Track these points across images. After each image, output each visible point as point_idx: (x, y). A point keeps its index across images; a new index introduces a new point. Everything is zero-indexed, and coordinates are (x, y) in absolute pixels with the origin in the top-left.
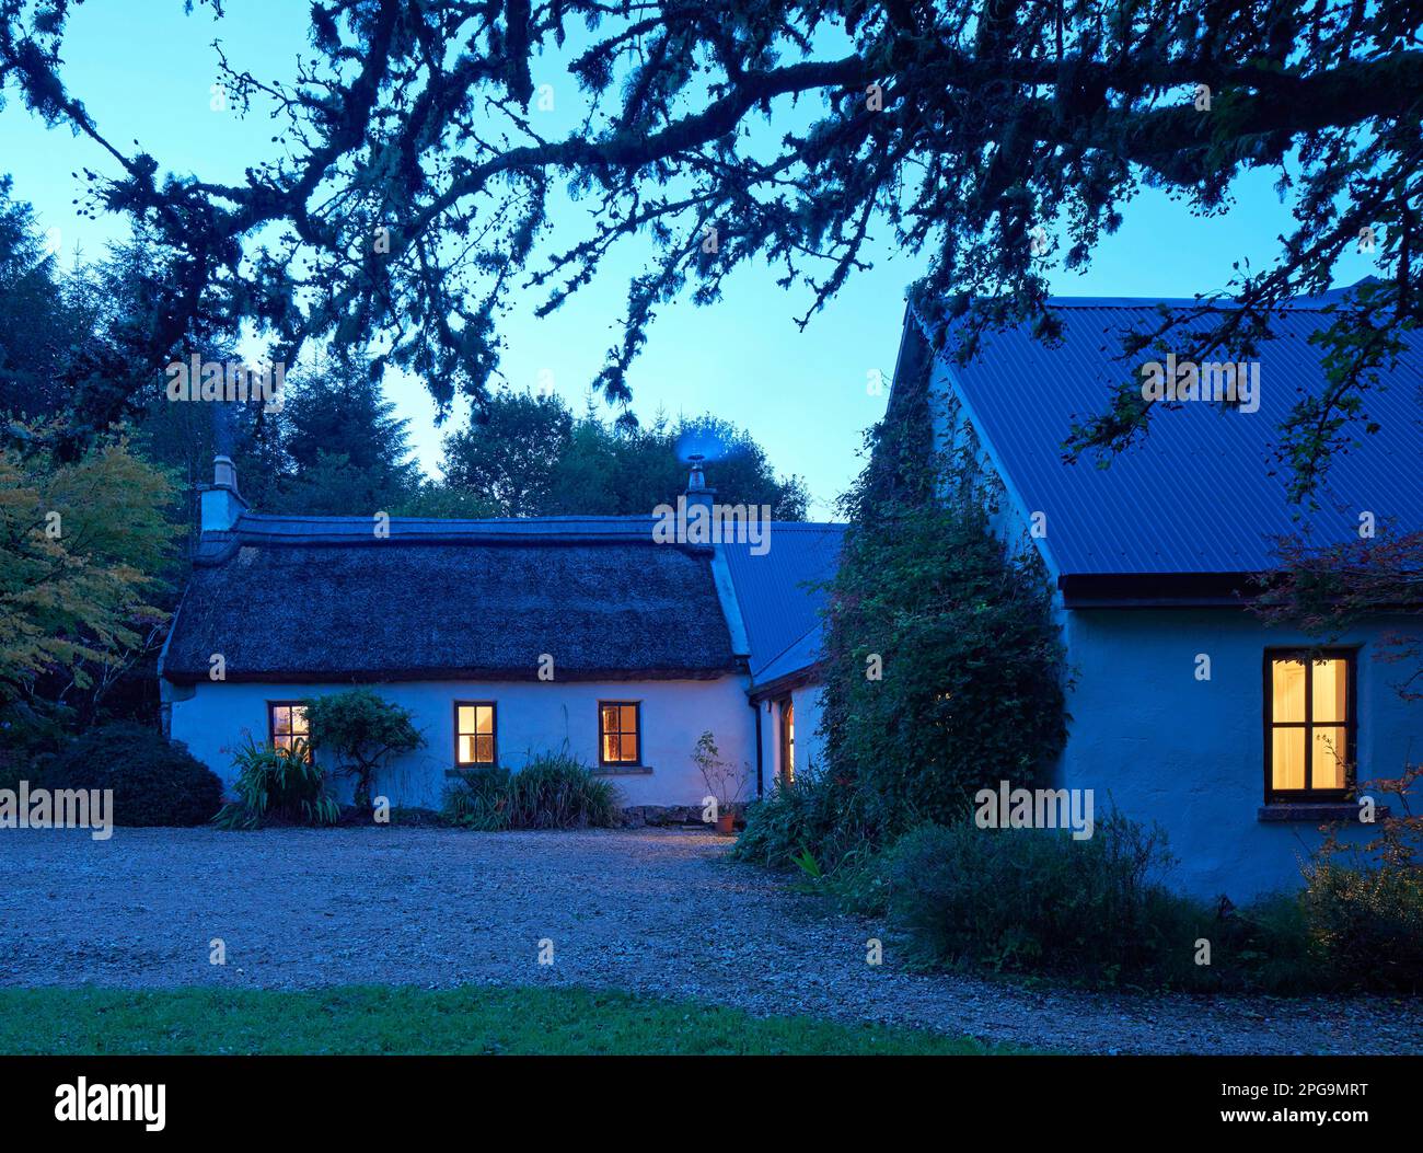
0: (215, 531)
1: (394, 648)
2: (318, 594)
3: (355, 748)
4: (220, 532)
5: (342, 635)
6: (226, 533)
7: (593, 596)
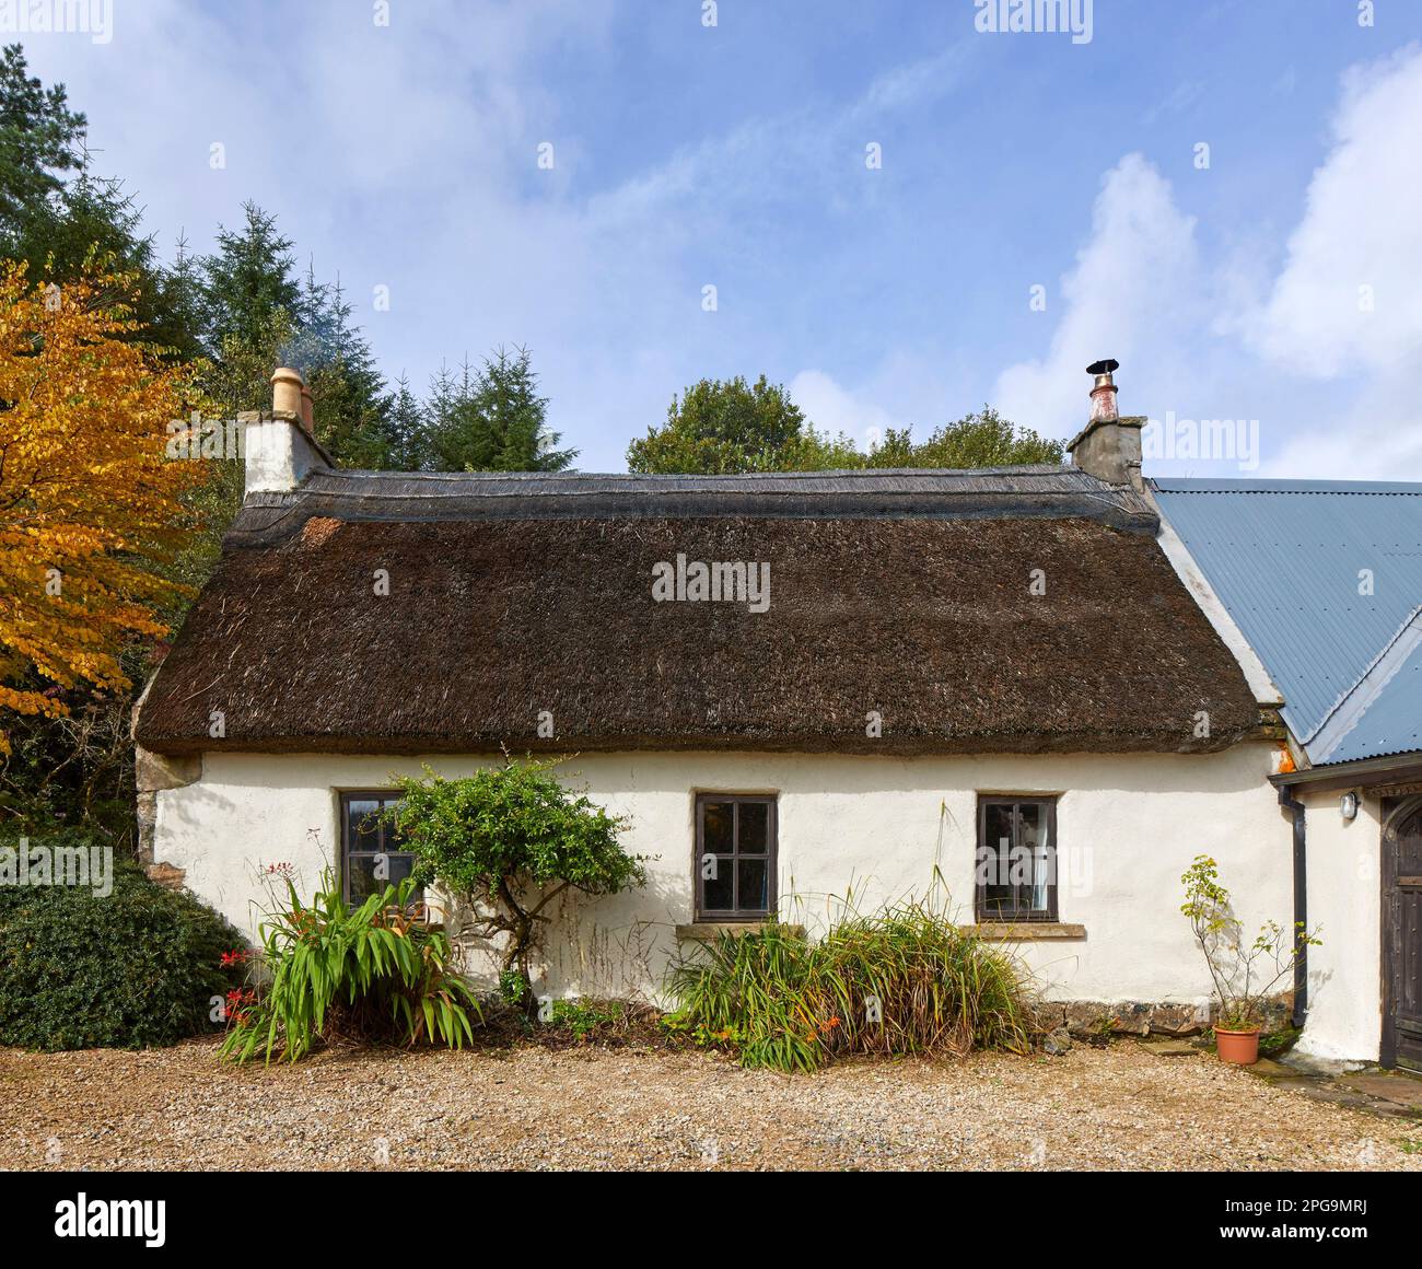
0: (266, 493)
1: (583, 686)
2: (440, 590)
3: (502, 883)
4: (275, 494)
5: (479, 664)
6: (285, 495)
7: (953, 596)
